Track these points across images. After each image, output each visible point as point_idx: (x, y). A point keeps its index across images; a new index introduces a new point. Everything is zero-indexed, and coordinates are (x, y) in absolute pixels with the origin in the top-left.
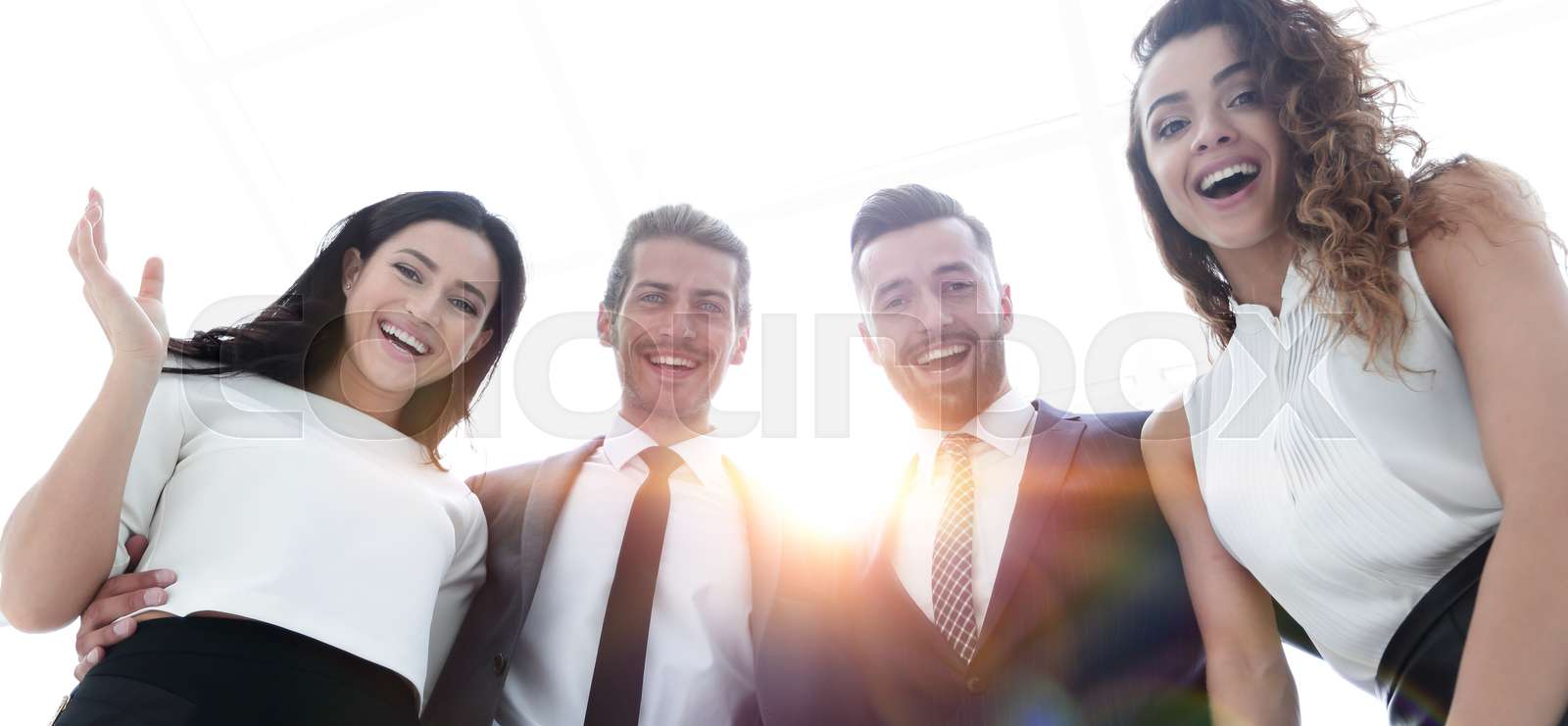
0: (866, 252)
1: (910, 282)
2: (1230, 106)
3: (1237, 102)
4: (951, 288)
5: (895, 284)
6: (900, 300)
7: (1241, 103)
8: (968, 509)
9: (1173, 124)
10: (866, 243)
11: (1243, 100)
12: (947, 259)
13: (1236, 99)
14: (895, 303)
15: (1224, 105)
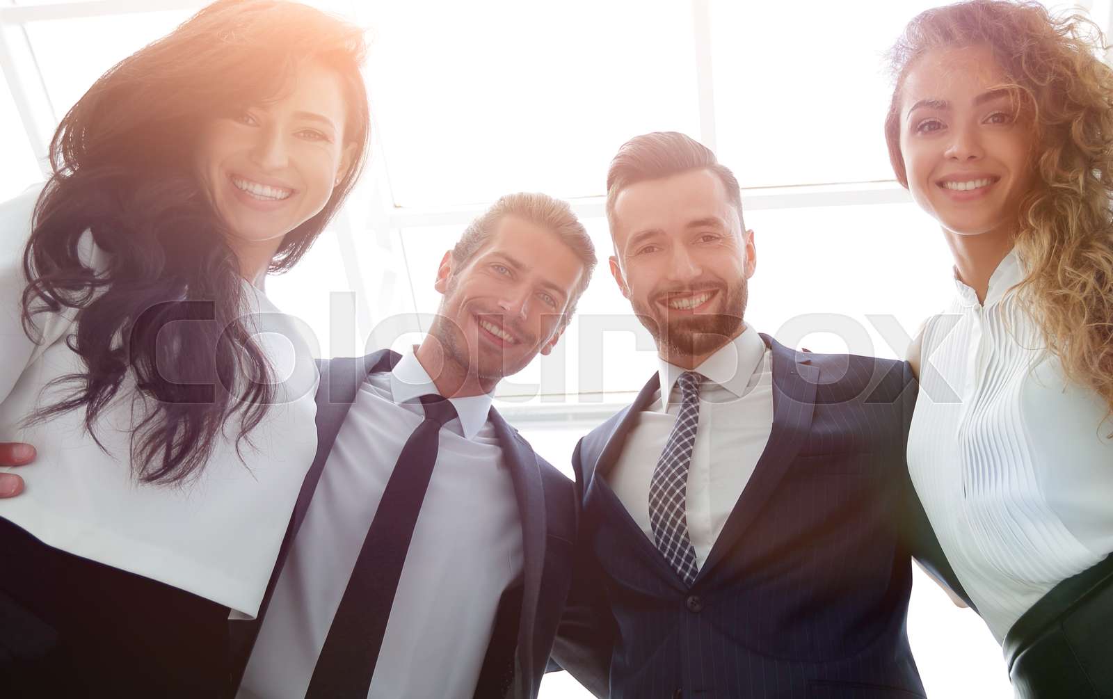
0: (622, 194)
1: (664, 233)
2: (984, 123)
3: (991, 120)
4: (702, 240)
5: (649, 234)
6: (652, 247)
7: (994, 122)
8: (691, 432)
9: (930, 123)
10: (622, 186)
11: (996, 119)
12: (700, 214)
13: (990, 117)
14: (648, 250)
15: (979, 122)
